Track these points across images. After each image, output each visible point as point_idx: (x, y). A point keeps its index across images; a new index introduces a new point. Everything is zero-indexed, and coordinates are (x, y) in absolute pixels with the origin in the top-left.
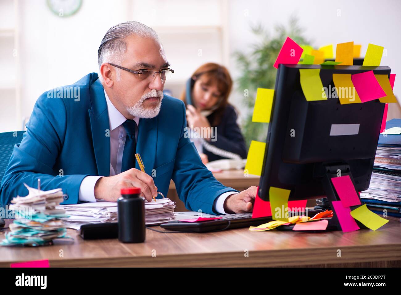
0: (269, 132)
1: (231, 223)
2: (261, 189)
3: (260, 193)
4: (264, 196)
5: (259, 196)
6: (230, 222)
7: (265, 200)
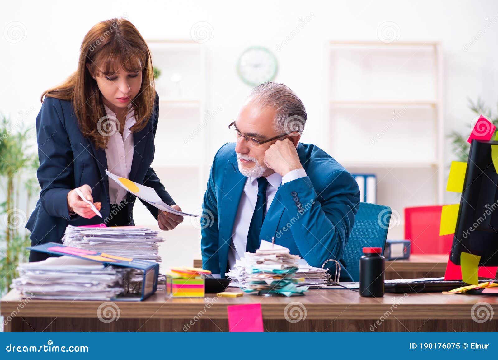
0: (462, 202)
1: (426, 287)
2: (453, 254)
3: (452, 257)
4: (455, 261)
5: (451, 261)
6: (425, 285)
7: (456, 264)
